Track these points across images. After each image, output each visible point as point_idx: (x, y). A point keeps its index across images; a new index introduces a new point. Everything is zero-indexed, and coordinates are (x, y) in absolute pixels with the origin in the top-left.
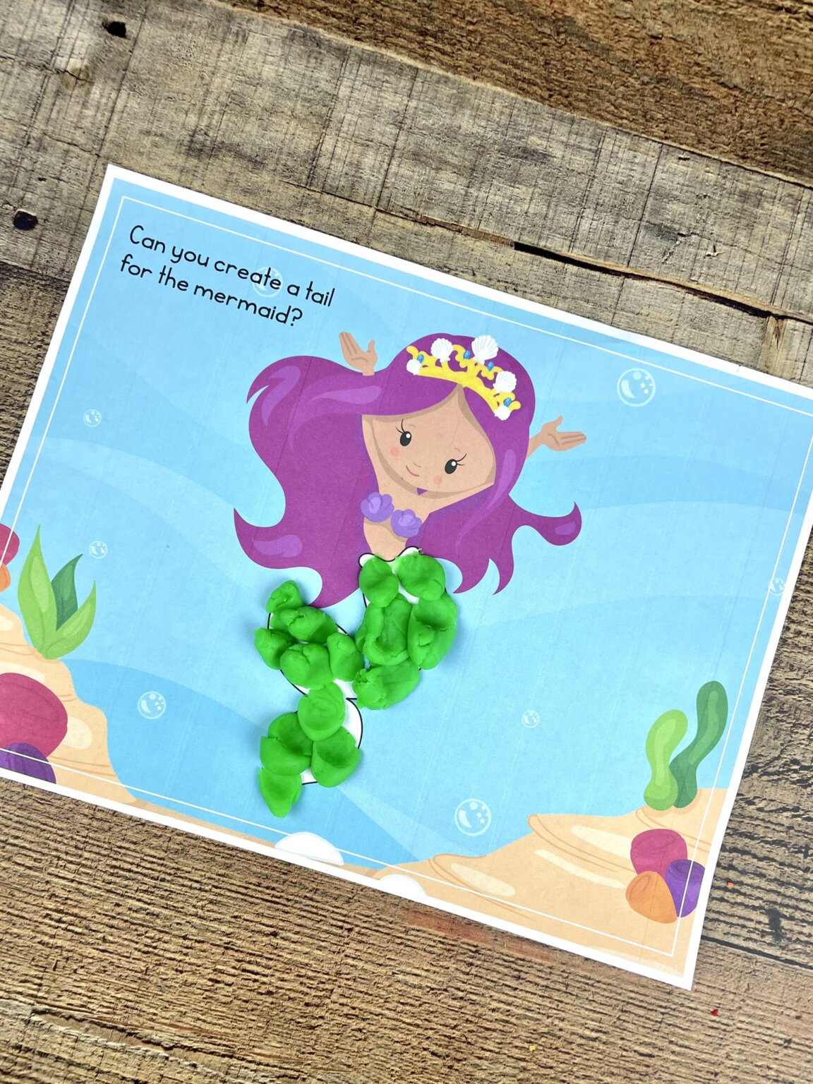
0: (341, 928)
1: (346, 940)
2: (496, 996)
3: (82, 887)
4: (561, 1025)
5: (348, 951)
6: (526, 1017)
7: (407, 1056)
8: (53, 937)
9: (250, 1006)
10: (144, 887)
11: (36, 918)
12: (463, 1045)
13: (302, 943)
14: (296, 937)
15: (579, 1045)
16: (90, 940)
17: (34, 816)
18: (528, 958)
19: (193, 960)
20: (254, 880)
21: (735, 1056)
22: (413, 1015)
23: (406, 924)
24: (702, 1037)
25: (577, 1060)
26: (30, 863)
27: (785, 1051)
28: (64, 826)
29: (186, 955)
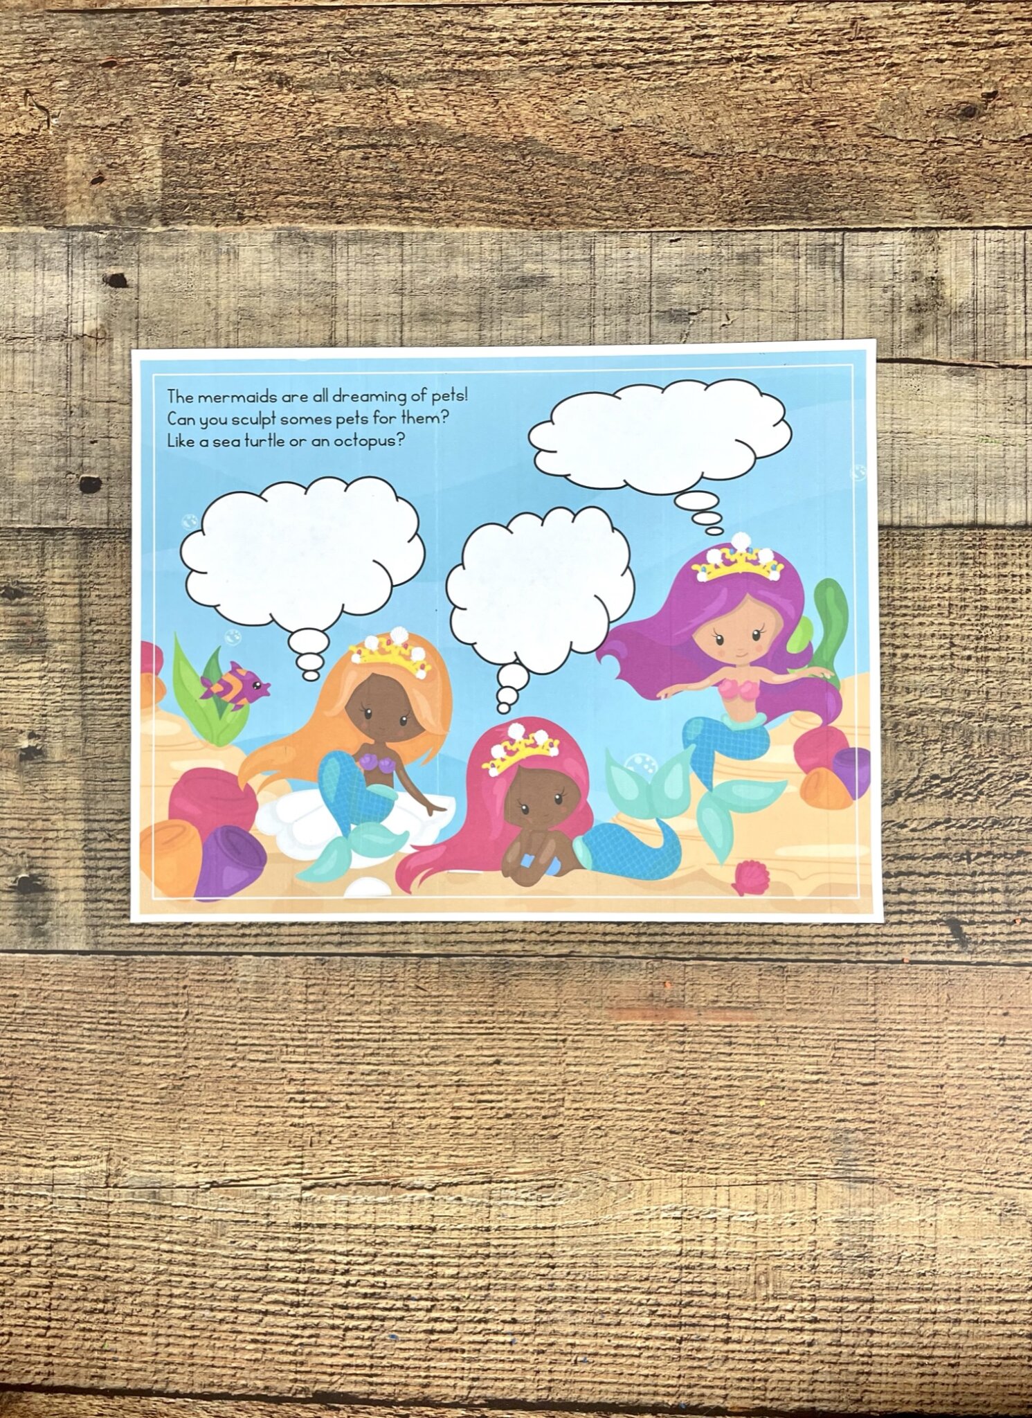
0: (556, 1040)
1: (563, 1050)
2: (714, 1065)
3: (315, 1066)
4: (782, 1076)
5: (568, 1060)
6: (747, 1078)
7: (648, 1141)
8: (301, 1117)
9: (494, 1132)
10: (369, 1051)
11: (282, 1104)
12: (697, 1118)
13: (525, 1064)
14: (517, 1060)
15: (804, 1090)
16: (336, 1111)
17: (254, 1014)
18: (734, 1023)
19: (432, 1105)
20: (465, 1019)
21: (954, 1065)
22: (644, 1102)
23: (614, 1022)
24: (917, 1055)
25: (806, 1105)
26: (263, 1057)
27: (1003, 1049)
28: (283, 1016)
29: (424, 1101)
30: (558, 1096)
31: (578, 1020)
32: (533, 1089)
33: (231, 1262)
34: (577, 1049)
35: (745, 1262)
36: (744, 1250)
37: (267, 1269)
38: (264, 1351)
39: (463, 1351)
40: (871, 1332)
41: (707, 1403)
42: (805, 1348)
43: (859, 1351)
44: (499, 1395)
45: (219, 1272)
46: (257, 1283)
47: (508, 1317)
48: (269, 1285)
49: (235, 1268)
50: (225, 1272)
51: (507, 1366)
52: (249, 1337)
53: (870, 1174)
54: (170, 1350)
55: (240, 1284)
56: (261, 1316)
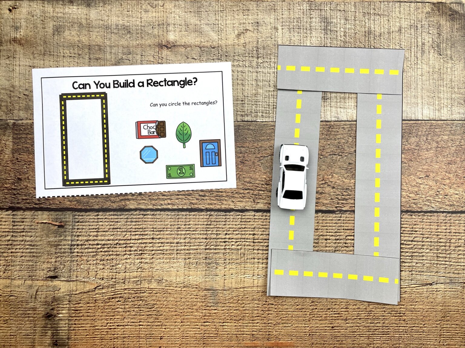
30: (311, 316)
31: (305, 342)
32: (320, 318)
33: (424, 258)
34: (305, 332)
35: (248, 261)
36: (248, 265)
37: (412, 256)
38: (412, 228)
39: (343, 229)
40: (206, 239)
41: (260, 214)
42: (228, 233)
43: (210, 232)
44: (331, 215)
45: (429, 255)
46: (415, 251)
47: (328, 241)
48: (411, 250)
49: (423, 256)
50: (427, 255)
51: (328, 225)
52: (418, 232)
53: (206, 292)
54: (445, 228)
55: (421, 251)
56: (414, 240)
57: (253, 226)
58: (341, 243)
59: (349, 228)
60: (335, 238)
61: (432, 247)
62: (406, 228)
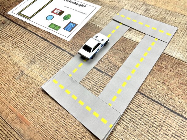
57: (62, 58)
58: (95, 88)
59: (105, 83)
60: (94, 83)
61: (147, 123)
62: (136, 102)
